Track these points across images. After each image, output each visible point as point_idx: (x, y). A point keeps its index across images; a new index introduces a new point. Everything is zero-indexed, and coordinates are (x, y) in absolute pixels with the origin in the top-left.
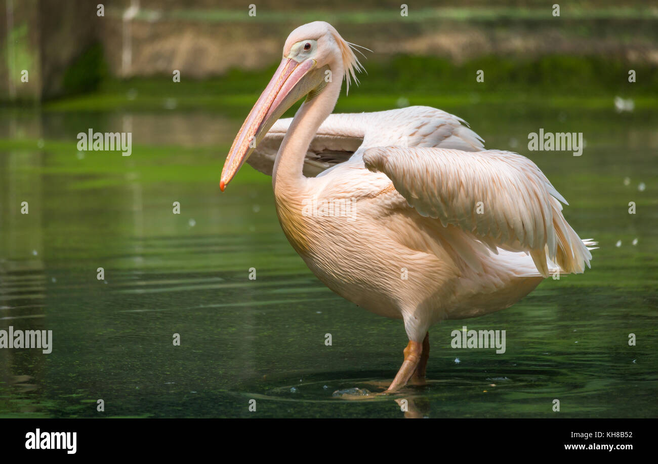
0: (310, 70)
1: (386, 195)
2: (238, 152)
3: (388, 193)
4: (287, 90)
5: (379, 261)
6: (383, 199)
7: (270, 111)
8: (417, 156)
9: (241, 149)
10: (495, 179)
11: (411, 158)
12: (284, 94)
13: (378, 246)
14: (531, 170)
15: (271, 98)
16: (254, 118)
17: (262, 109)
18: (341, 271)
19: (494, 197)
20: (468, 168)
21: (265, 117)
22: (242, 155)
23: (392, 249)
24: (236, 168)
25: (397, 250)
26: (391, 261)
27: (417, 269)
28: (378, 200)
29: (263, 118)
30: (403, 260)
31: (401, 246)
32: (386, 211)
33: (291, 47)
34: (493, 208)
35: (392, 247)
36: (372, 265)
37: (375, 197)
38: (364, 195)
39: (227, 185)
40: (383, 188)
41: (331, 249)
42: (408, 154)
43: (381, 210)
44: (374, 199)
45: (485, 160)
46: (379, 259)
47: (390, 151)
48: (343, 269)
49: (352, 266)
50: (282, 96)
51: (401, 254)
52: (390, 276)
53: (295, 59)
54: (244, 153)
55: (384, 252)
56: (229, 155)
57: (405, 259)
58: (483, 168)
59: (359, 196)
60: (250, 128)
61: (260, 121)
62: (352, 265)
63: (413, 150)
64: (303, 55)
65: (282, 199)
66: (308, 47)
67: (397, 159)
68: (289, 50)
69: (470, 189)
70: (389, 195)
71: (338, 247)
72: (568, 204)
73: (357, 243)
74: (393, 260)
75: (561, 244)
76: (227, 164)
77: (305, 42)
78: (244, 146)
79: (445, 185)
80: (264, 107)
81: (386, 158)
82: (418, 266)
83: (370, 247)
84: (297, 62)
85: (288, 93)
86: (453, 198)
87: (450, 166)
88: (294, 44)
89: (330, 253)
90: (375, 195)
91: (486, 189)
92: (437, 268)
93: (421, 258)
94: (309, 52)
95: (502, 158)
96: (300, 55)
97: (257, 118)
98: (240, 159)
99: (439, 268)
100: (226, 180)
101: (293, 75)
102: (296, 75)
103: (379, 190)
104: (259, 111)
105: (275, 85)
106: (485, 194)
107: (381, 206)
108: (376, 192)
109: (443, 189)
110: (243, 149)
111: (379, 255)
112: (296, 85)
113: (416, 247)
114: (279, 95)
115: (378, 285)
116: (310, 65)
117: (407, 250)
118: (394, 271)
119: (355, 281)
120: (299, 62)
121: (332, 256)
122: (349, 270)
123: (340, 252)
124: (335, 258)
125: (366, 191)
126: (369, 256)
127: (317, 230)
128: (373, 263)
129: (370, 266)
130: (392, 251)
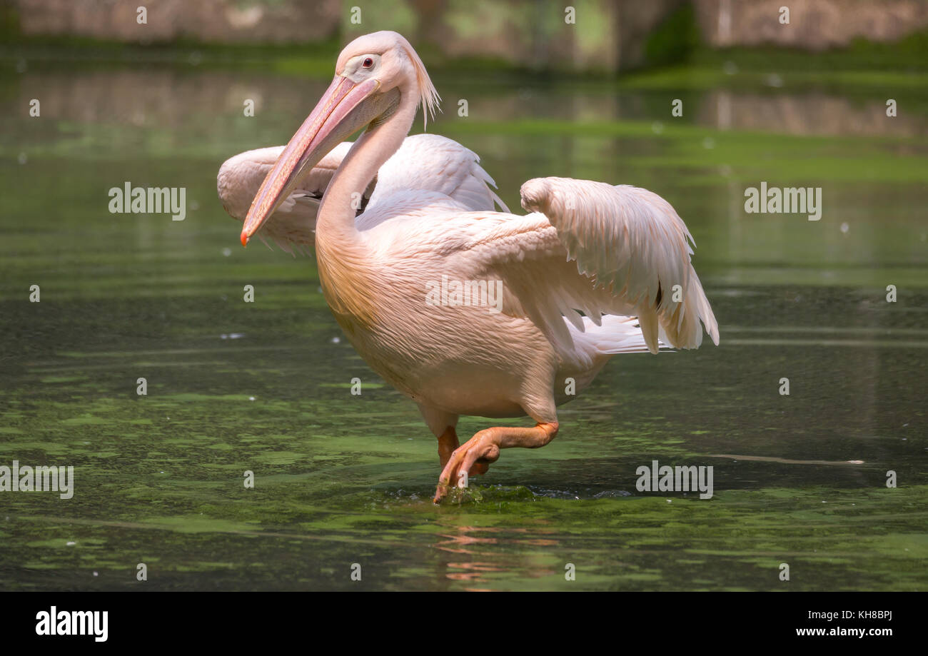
0: (370, 93)
1: (485, 247)
2: (267, 195)
3: (488, 244)
4: (338, 117)
5: (477, 333)
6: (481, 251)
7: (313, 144)
9: (272, 191)
12: (333, 122)
13: (476, 313)
15: (315, 127)
16: (291, 152)
17: (303, 141)
18: (422, 348)
21: (305, 152)
22: (272, 199)
24: (263, 215)
26: (491, 332)
28: (473, 252)
29: (303, 152)
32: (482, 268)
33: (346, 62)
35: (490, 314)
36: (466, 338)
37: (470, 249)
38: (456, 246)
39: (251, 237)
40: (480, 239)
41: (411, 320)
43: (477, 266)
44: (469, 251)
46: (477, 330)
48: (426, 345)
49: (440, 341)
50: (331, 125)
51: (501, 322)
52: (489, 352)
53: (351, 78)
54: (275, 197)
55: (482, 320)
56: (256, 199)
57: (505, 328)
59: (450, 248)
60: (285, 164)
61: (298, 156)
62: (439, 338)
64: (362, 74)
65: (334, 251)
66: (368, 63)
68: (344, 65)
70: (489, 246)
71: (421, 315)
74: (493, 330)
76: (252, 210)
77: (365, 57)
78: (276, 187)
80: (305, 138)
82: (520, 335)
83: (466, 314)
84: (353, 83)
85: (339, 121)
88: (350, 59)
89: (409, 323)
90: (469, 247)
94: (371, 70)
96: (357, 73)
97: (296, 151)
98: (269, 204)
100: (249, 231)
101: (346, 98)
102: (351, 99)
103: (473, 240)
104: (299, 143)
105: (322, 111)
107: (478, 261)
108: (471, 243)
110: (274, 191)
111: (476, 325)
112: (351, 112)
114: (326, 123)
116: (371, 87)
118: (493, 345)
120: (356, 82)
121: (411, 328)
122: (433, 346)
123: (424, 322)
124: (416, 331)
125: (459, 241)
126: (464, 326)
127: (389, 293)
128: (469, 335)
129: (464, 340)
130: (491, 318)
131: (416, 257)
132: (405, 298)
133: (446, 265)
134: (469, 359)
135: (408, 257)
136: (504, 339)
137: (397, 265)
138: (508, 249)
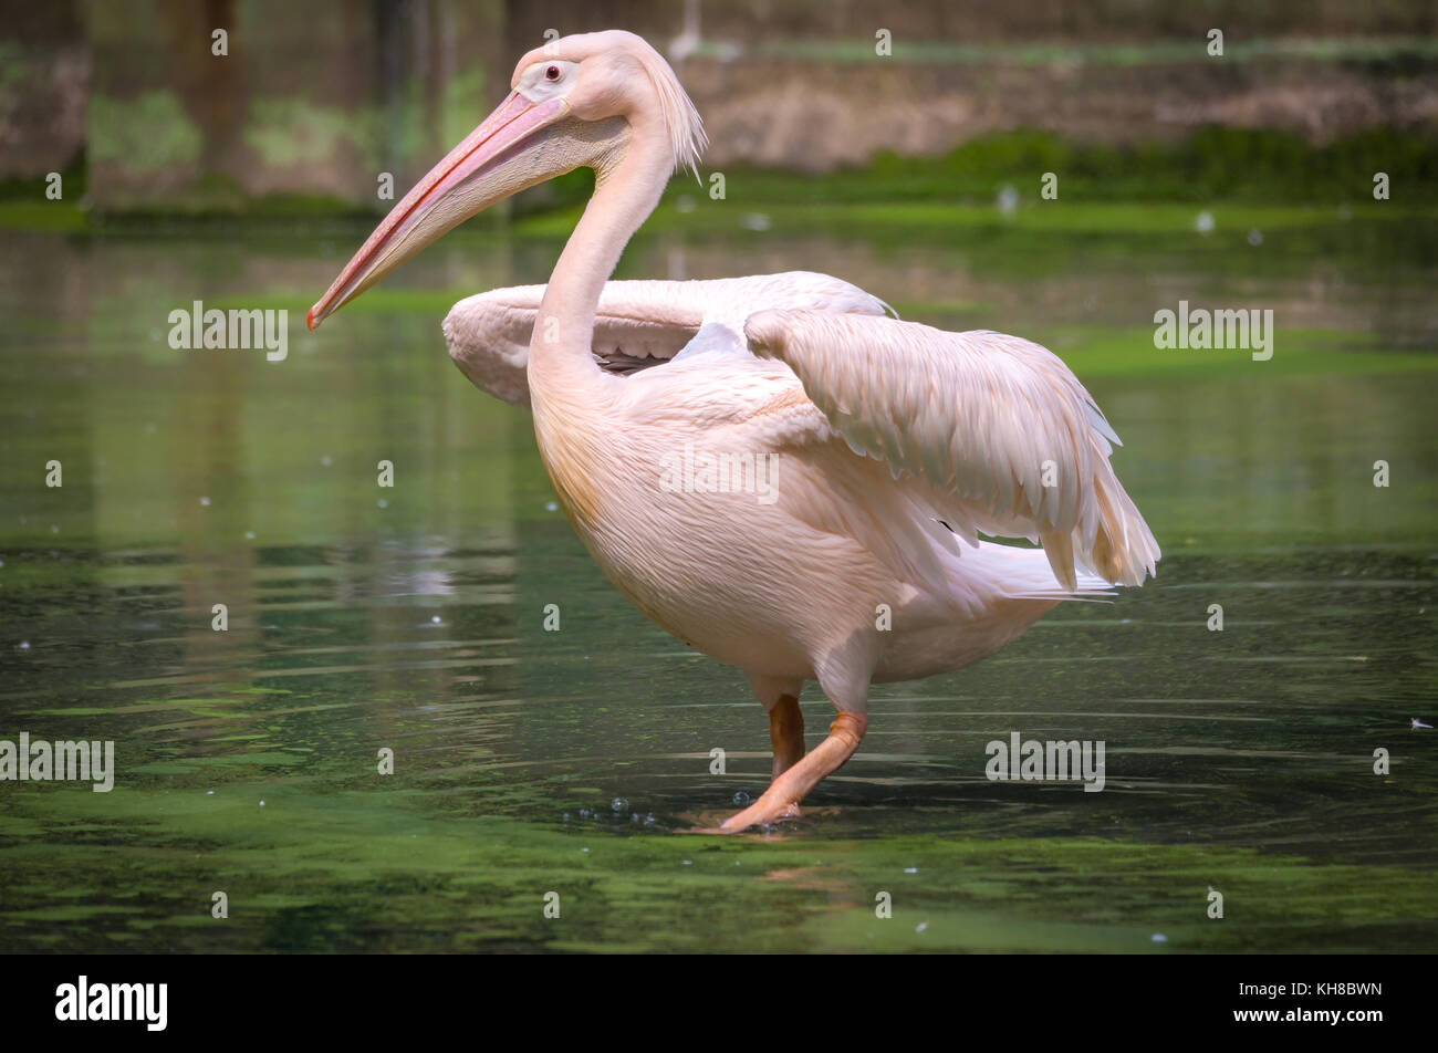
1: (767, 419)
3: (771, 414)
5: (754, 550)
6: (761, 425)
8: (851, 331)
10: (993, 385)
11: (839, 332)
14: (1056, 371)
18: (669, 564)
19: (991, 418)
20: (943, 360)
23: (778, 525)
25: (787, 527)
26: (777, 551)
27: (831, 568)
28: (749, 427)
30: (802, 549)
31: (794, 520)
33: (523, 70)
34: (989, 440)
35: (778, 522)
36: (735, 555)
37: (744, 421)
38: (723, 415)
40: (761, 405)
41: (649, 518)
42: (833, 324)
43: (756, 447)
44: (744, 424)
45: (976, 349)
46: (753, 545)
47: (797, 317)
48: (672, 558)
49: (693, 556)
51: (798, 536)
52: (776, 581)
55: (762, 530)
57: (804, 547)
58: (973, 364)
59: (712, 418)
63: (841, 319)
64: (544, 90)
66: (554, 73)
67: (811, 333)
69: (948, 402)
70: (774, 419)
71: (662, 514)
72: (1121, 444)
73: (706, 510)
74: (781, 547)
75: (1107, 525)
77: (549, 65)
79: (903, 391)
81: (791, 331)
82: (830, 561)
83: (734, 519)
84: (529, 102)
86: (915, 417)
87: (911, 353)
88: (529, 65)
89: (648, 525)
90: (744, 418)
91: (977, 404)
92: (867, 566)
93: (834, 545)
94: (557, 84)
95: (1004, 346)
99: (870, 566)
103: (751, 407)
106: (974, 415)
107: (757, 439)
108: (747, 412)
109: (898, 397)
111: (751, 537)
113: (823, 524)
115: (747, 596)
117: (804, 529)
118: (782, 570)
119: (696, 586)
120: (533, 101)
121: (649, 531)
122: (685, 564)
123: (668, 525)
124: (657, 536)
125: (727, 408)
126: (730, 537)
127: (615, 471)
128: (741, 551)
129: (731, 558)
130: (778, 528)
131: (658, 425)
132: (640, 484)
133: (706, 442)
134: (744, 588)
135: (649, 423)
136: (800, 562)
137: (632, 433)
138: (802, 423)
